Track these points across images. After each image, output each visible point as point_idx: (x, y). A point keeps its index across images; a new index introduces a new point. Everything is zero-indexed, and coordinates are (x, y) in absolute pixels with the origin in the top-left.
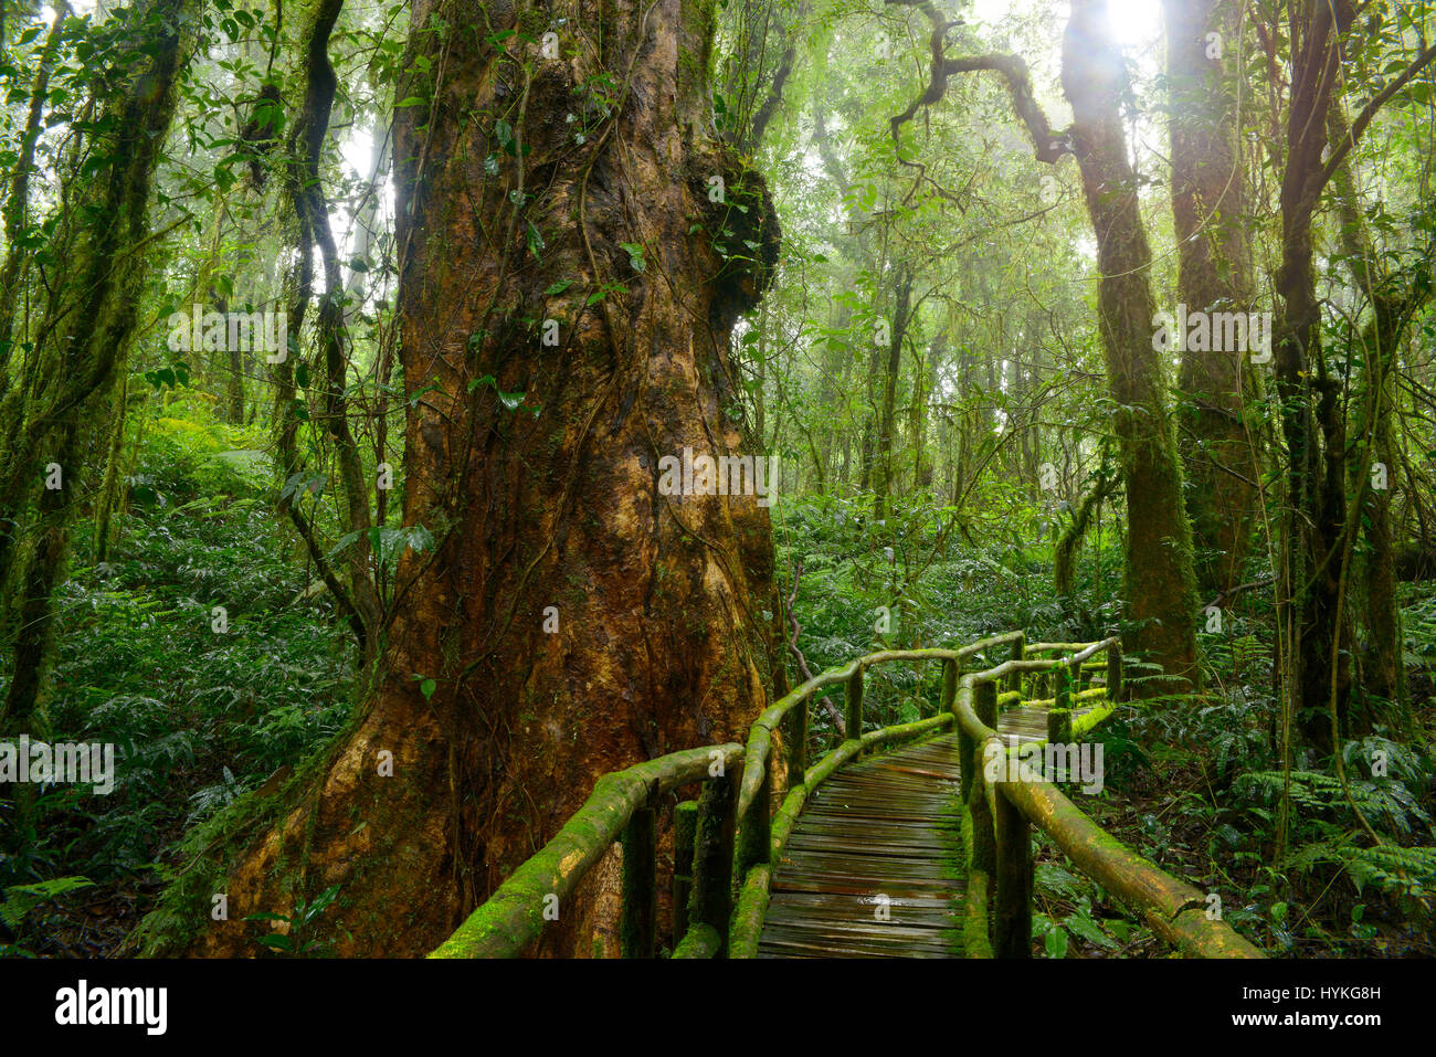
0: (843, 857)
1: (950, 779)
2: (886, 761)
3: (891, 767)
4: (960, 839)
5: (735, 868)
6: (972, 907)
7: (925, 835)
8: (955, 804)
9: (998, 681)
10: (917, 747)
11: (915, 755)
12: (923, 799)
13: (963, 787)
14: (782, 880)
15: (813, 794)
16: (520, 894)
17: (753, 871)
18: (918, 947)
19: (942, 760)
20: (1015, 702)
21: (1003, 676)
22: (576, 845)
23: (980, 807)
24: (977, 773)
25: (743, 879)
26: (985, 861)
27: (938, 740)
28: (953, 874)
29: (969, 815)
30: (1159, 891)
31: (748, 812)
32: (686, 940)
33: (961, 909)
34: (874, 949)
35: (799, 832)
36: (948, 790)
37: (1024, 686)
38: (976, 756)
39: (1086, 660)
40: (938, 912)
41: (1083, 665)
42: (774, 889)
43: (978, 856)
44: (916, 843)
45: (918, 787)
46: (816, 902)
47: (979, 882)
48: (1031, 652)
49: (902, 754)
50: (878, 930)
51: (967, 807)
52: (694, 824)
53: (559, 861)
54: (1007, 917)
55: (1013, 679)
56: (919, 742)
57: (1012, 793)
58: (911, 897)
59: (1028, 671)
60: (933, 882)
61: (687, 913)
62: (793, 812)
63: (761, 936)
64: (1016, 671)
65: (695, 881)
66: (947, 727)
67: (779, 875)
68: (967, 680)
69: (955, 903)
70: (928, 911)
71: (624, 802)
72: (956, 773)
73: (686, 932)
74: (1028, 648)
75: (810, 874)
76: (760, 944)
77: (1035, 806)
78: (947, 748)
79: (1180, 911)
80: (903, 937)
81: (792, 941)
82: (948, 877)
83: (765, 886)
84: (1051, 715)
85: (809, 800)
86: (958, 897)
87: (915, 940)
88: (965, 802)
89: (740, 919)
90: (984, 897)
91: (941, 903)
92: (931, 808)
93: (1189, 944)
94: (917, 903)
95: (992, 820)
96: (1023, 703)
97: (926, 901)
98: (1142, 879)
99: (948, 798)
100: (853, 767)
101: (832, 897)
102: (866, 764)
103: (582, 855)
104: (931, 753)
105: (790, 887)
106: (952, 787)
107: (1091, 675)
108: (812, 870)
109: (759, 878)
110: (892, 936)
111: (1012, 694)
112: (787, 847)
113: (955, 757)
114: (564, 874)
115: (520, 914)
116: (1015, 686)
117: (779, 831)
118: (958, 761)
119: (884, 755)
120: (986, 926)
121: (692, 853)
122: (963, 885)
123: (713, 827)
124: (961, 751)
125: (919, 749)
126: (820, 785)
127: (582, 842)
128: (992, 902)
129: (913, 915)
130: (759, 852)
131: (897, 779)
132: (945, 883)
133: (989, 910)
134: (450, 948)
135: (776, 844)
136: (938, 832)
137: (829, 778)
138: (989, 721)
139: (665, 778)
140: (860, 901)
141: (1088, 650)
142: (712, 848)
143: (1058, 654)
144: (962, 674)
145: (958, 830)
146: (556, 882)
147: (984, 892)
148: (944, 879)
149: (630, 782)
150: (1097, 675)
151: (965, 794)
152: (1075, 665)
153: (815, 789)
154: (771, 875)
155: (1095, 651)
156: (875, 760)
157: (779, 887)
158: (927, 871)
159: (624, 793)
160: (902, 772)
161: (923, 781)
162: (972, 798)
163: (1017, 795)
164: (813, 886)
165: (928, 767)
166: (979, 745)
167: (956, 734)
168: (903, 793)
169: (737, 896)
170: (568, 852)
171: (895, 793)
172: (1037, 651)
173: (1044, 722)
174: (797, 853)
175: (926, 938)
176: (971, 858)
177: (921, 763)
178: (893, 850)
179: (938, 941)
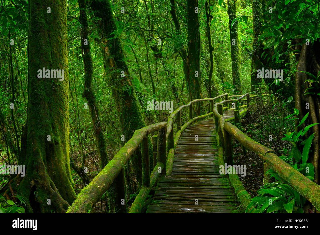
0: (190, 145)
1: (213, 127)
2: (199, 124)
3: (200, 125)
4: (216, 140)
5: (166, 149)
6: (220, 155)
7: (208, 140)
8: (214, 132)
9: (223, 105)
10: (205, 120)
11: (205, 122)
12: (208, 132)
13: (216, 129)
14: (177, 151)
15: (183, 132)
16: (119, 158)
17: (171, 150)
18: (208, 165)
19: (211, 123)
20: (227, 109)
21: (224, 103)
22: (131, 146)
23: (220, 133)
24: (219, 125)
25: (168, 152)
26: (222, 145)
27: (210, 118)
28: (215, 148)
29: (218, 135)
30: (261, 149)
31: (169, 137)
32: (156, 166)
33: (217, 155)
34: (198, 166)
35: (180, 141)
36: (213, 129)
37: (228, 105)
38: (219, 122)
39: (242, 99)
40: (212, 157)
41: (241, 100)
42: (175, 153)
43: (220, 144)
44: (206, 142)
45: (206, 129)
46: (185, 156)
47: (221, 150)
48: (230, 98)
49: (202, 122)
50: (199, 161)
51: (217, 133)
52: (157, 140)
53: (127, 150)
54: (228, 157)
55: (226, 104)
56: (206, 119)
57: (227, 129)
58: (206, 154)
59: (229, 102)
60: (211, 150)
61: (156, 160)
62: (179, 136)
63: (173, 164)
64: (226, 102)
65: (158, 153)
66: (212, 115)
67: (176, 150)
68: (216, 105)
69: (216, 154)
70: (210, 156)
71: (141, 136)
72: (214, 125)
73: (156, 164)
75: (183, 150)
76: (173, 166)
77: (232, 132)
78: (212, 120)
79: (266, 153)
80: (205, 163)
81: (180, 165)
82: (214, 149)
83: (173, 153)
84: (235, 112)
85: (182, 133)
86: (216, 153)
87: (207, 163)
88: (217, 132)
89: (168, 161)
90: (222, 153)
91: (213, 155)
92: (209, 134)
93: (268, 161)
94: (207, 155)
95: (223, 136)
96: (228, 109)
97: (209, 154)
98: (257, 147)
99: (213, 131)
100: (191, 126)
101: (188, 155)
102: (194, 125)
103: (132, 148)
104: (209, 121)
105: (179, 153)
106: (214, 129)
107: (243, 102)
108: (184, 149)
109: (172, 151)
110: (202, 163)
111: (226, 107)
112: (178, 144)
113: (214, 122)
114: (129, 153)
115: (119, 162)
116: (227, 106)
117: (176, 141)
118: (215, 123)
119: (198, 122)
120: (223, 159)
121: (157, 147)
122: (217, 150)
123: (161, 141)
124: (215, 120)
125: (206, 121)
126: (184, 130)
127: (132, 145)
128: (224, 154)
129: (206, 158)
130: (171, 146)
131: (201, 128)
132: (213, 150)
133: (223, 155)
134: (104, 171)
135: (175, 143)
136: (211, 139)
137: (186, 128)
138: (221, 113)
139: (150, 130)
140: (195, 155)
141: (242, 96)
142: (161, 145)
143: (236, 98)
144: (214, 104)
145: (216, 138)
146: (127, 155)
147: (222, 152)
148: (213, 149)
149: (142, 132)
150: (244, 102)
151: (217, 130)
152: (240, 100)
153: (183, 131)
154: (175, 151)
155: (244, 97)
156: (196, 124)
157: (176, 153)
158: (209, 148)
159: (141, 134)
160: (202, 126)
161: (207, 128)
162: (218, 131)
163: (228, 130)
164: (184, 152)
165: (208, 125)
166: (219, 119)
167: (214, 117)
168: (203, 131)
169: (167, 155)
170: (129, 148)
171: (201, 131)
172: (231, 97)
173: (233, 113)
174: (180, 145)
175: (210, 163)
176: (219, 144)
177: (206, 124)
178: (201, 143)
179: (213, 163)
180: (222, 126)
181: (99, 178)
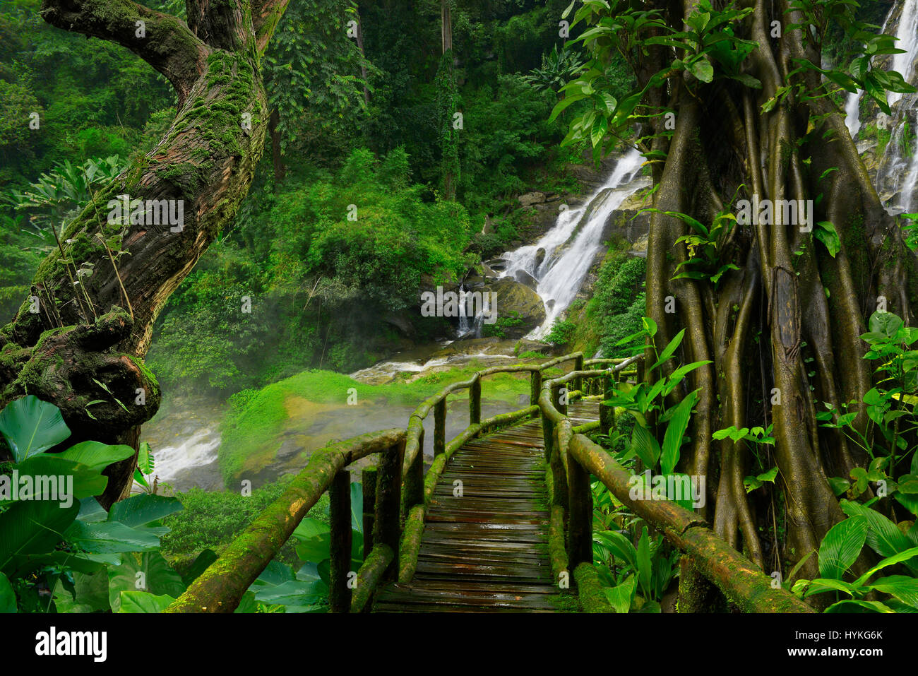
0: (470, 499)
1: (538, 448)
2: (497, 437)
3: (500, 440)
4: (545, 486)
5: (402, 508)
6: (554, 529)
7: (523, 484)
8: (541, 463)
9: (567, 384)
10: (516, 427)
11: (515, 433)
12: (521, 461)
13: (546, 453)
14: (432, 514)
15: (450, 459)
16: (265, 528)
17: (414, 509)
18: (520, 555)
19: (532, 435)
20: (578, 397)
21: (570, 381)
22: (300, 496)
23: (557, 465)
24: (555, 443)
25: (407, 514)
26: (562, 499)
27: (529, 423)
28: (541, 508)
29: (550, 470)
30: (673, 516)
31: (409, 472)
32: (371, 554)
33: (547, 530)
34: (492, 557)
35: (442, 484)
36: (537, 455)
37: (583, 387)
38: (554, 433)
39: (623, 369)
40: (532, 532)
41: (621, 372)
42: (427, 520)
43: (557, 496)
44: (517, 489)
45: (518, 453)
46: (454, 528)
47: (558, 514)
48: (588, 365)
49: (506, 432)
50: (494, 545)
51: (549, 465)
52: (375, 480)
53: (289, 506)
54: (577, 534)
55: (576, 383)
56: (518, 424)
57: (578, 455)
58: (514, 523)
59: (586, 377)
60: (529, 514)
61: (372, 537)
62: (438, 471)
63: (419, 550)
64: (578, 377)
65: (376, 517)
66: (535, 414)
67: (430, 511)
68: (548, 384)
69: (544, 527)
70: (526, 532)
71: (330, 467)
72: (542, 443)
73: (372, 550)
74: (586, 362)
75: (450, 510)
76: (419, 556)
77: (592, 463)
78: (535, 427)
79: (687, 528)
80: (510, 549)
81: (439, 553)
82: (539, 510)
83: (421, 519)
84: (601, 405)
85: (448, 463)
86: (544, 522)
87: (518, 551)
88: (548, 462)
89: (406, 541)
90: (561, 522)
91: (534, 527)
92: (526, 466)
93: (694, 549)
94: (519, 527)
95: (565, 473)
96: (583, 398)
97: (524, 526)
98: (662, 509)
99: (537, 459)
100: (476, 441)
101: (465, 525)
102: (484, 439)
103: (304, 501)
104: (525, 431)
105: (437, 519)
106: (539, 452)
107: (627, 379)
108: (451, 507)
109: (417, 514)
110: (503, 549)
111: (576, 392)
112: (435, 493)
113: (541, 434)
114: (293, 514)
115: (265, 541)
116: (578, 387)
117: (429, 483)
118: (542, 436)
119: (496, 433)
120: (563, 541)
121: (374, 499)
122: (548, 515)
123: (387, 482)
124: (544, 429)
125: (517, 429)
126: (455, 453)
127: (304, 493)
128: (567, 525)
129: (516, 535)
130: (417, 497)
131: (504, 448)
132: (536, 514)
133: (565, 530)
134: (221, 563)
135: (428, 491)
136: (531, 482)
137: (460, 449)
138: (562, 409)
139: (355, 451)
140: (483, 527)
141: (624, 363)
142: (386, 495)
143: (605, 366)
144: (544, 380)
145: (544, 480)
146: (287, 519)
147: (561, 519)
148: (535, 512)
149: (334, 454)
150: (630, 378)
151: (548, 457)
152: (616, 373)
153: (452, 456)
154: (425, 512)
155: (629, 364)
156: (490, 436)
157: (430, 518)
158: (524, 507)
159: (330, 461)
160: (507, 444)
161: (520, 449)
162: (552, 459)
163: (581, 457)
164: (452, 518)
165: (523, 440)
166: (556, 425)
167: (541, 418)
168: (508, 457)
169: (404, 525)
170: (295, 500)
171: (501, 457)
172: (592, 364)
173: (598, 410)
174: (441, 497)
175: (525, 550)
176: (552, 498)
177: (519, 437)
178: (503, 494)
179: (533, 551)
180: (564, 444)
181: (207, 585)
